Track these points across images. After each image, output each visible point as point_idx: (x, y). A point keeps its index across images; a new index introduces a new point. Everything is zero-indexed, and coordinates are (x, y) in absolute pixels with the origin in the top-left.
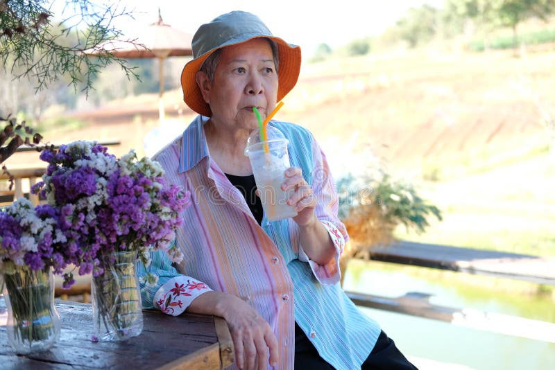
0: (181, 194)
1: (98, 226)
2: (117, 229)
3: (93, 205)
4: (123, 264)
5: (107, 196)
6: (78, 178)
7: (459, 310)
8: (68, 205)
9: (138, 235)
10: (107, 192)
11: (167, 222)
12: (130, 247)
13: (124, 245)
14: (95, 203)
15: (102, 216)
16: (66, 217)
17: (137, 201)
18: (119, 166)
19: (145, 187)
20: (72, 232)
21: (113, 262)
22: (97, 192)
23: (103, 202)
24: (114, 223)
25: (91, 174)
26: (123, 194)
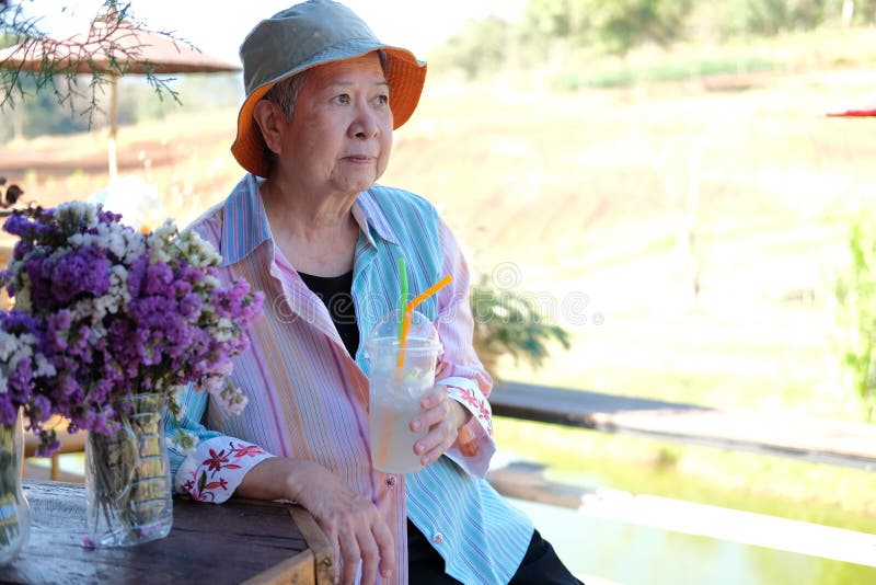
0: (249, 298)
1: (110, 350)
2: (145, 354)
3: (103, 313)
4: (143, 415)
5: (128, 298)
6: (79, 265)
7: (592, 491)
8: (61, 311)
9: (173, 365)
10: (129, 291)
11: (226, 345)
12: (158, 386)
13: (148, 382)
14: (107, 309)
15: (116, 333)
16: (59, 333)
17: (179, 307)
18: (147, 247)
19: (192, 283)
20: (66, 359)
21: (127, 411)
22: (111, 290)
23: (120, 308)
24: (140, 344)
25: (101, 258)
26: (155, 294)
